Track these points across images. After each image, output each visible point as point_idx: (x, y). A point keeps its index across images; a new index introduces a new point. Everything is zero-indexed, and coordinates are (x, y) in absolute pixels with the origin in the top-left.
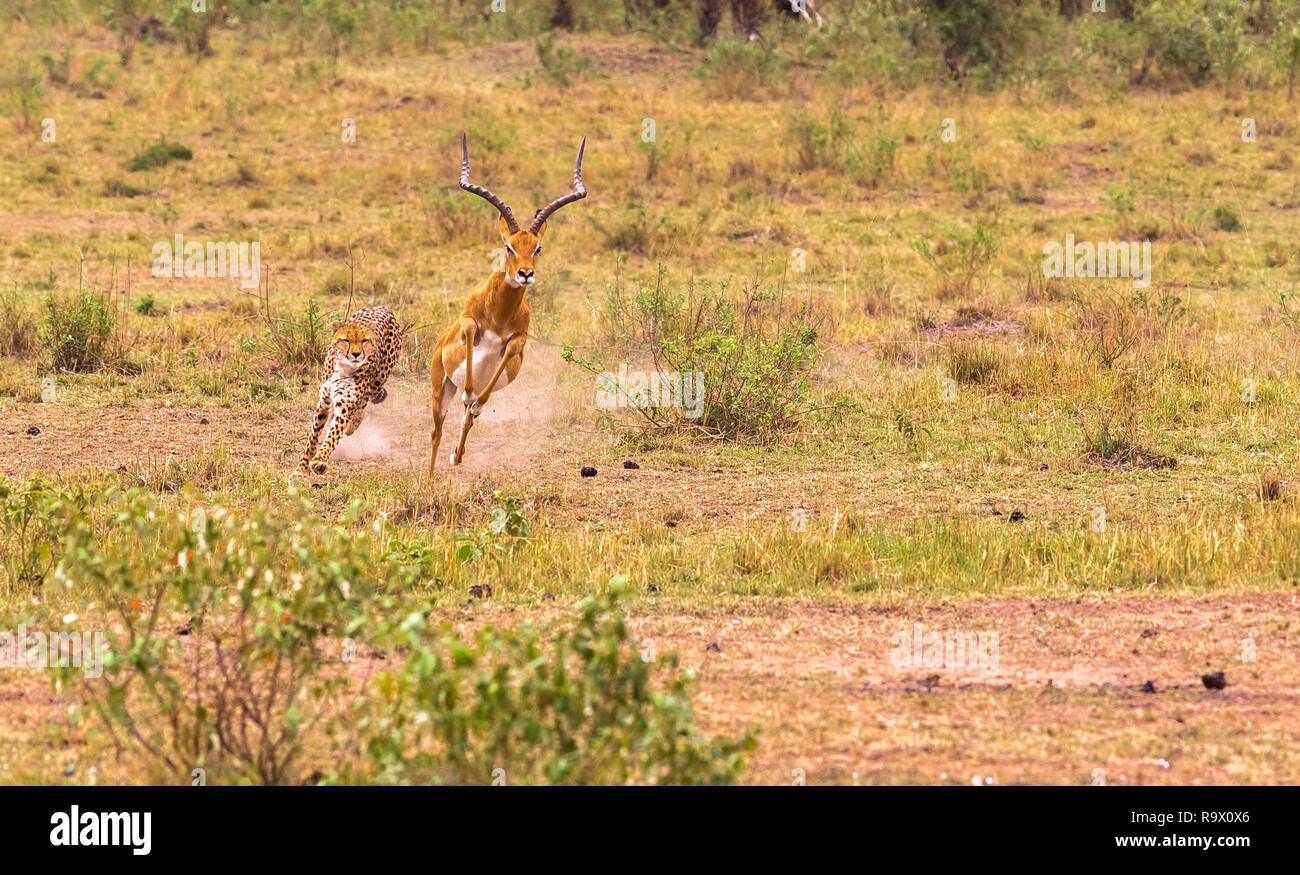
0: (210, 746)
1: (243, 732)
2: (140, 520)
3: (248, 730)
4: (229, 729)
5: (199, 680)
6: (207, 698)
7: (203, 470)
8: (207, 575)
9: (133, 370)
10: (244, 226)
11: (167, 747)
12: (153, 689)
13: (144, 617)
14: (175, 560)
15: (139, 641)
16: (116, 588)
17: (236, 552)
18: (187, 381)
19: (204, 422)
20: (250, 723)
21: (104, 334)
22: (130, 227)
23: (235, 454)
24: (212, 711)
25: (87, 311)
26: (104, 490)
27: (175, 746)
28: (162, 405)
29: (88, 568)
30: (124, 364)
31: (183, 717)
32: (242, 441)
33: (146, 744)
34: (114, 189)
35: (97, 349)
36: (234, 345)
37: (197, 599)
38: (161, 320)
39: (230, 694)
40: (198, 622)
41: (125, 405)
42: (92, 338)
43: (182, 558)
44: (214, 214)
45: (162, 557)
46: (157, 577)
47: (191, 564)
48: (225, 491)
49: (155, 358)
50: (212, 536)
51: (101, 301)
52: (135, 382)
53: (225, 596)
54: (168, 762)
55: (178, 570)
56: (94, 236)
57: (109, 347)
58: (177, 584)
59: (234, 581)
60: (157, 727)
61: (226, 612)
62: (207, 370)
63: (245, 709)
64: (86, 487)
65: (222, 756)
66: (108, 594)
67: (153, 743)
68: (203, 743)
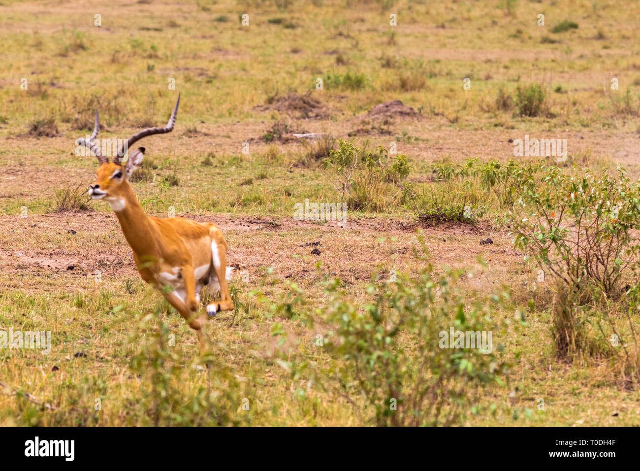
0: (583, 274)
1: (597, 269)
2: (555, 180)
3: (599, 268)
4: (591, 267)
5: (578, 246)
6: (582, 254)
7: (582, 158)
8: (582, 202)
9: (553, 116)
10: (600, 56)
11: (565, 275)
12: (559, 250)
13: (556, 220)
14: (570, 196)
15: (554, 229)
16: (544, 207)
17: (595, 193)
18: (575, 121)
19: (582, 138)
20: (600, 264)
21: (540, 101)
22: (552, 56)
23: (595, 152)
24: (584, 259)
25: (533, 91)
26: (540, 166)
27: (568, 273)
28: (565, 131)
29: (532, 199)
30: (549, 114)
31: (572, 262)
32: (598, 146)
33: (556, 273)
34: (546, 41)
35: (538, 107)
36: (595, 107)
37: (578, 212)
38: (565, 95)
39: (592, 252)
40: (579, 222)
41: (549, 131)
42: (535, 103)
43: (572, 195)
44: (587, 51)
45: (564, 195)
46: (562, 203)
47: (576, 198)
48: (591, 167)
49: (562, 112)
50: (585, 186)
51: (539, 87)
52: (554, 121)
53: (590, 211)
54: (565, 280)
55: (570, 201)
56: (537, 60)
57: (543, 106)
58: (570, 206)
59: (594, 205)
60: (561, 265)
61: (590, 218)
62: (584, 117)
63: (598, 259)
64: (532, 165)
65: (588, 278)
66: (541, 210)
67: (559, 273)
68: (580, 272)
